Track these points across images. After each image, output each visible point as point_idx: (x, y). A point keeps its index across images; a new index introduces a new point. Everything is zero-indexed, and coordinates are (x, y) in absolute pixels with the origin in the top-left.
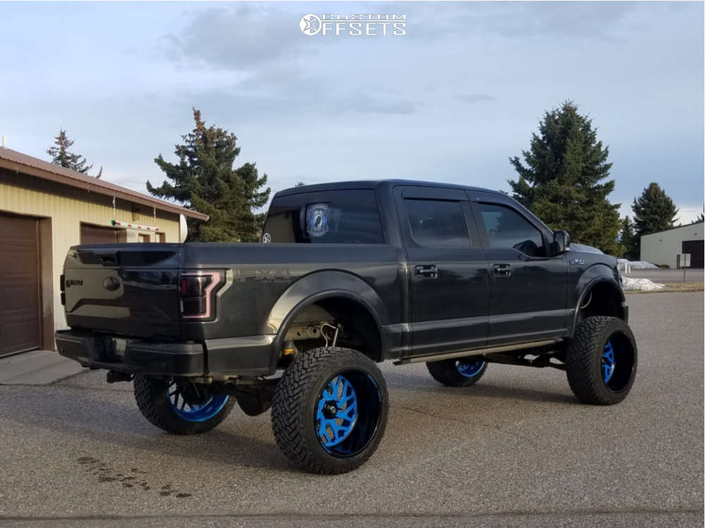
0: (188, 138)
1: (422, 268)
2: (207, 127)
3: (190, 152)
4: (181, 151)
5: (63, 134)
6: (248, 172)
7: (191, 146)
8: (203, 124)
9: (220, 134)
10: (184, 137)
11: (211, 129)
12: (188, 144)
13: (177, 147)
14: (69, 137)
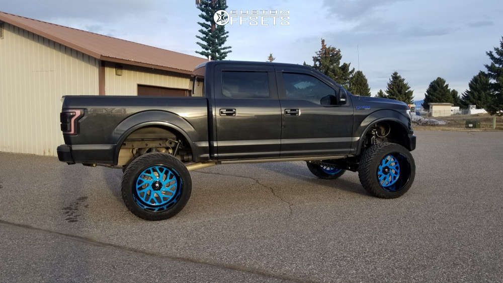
0: (318, 53)
1: (225, 110)
2: (327, 47)
3: (319, 59)
4: (315, 59)
5: (271, 55)
6: (345, 67)
7: (319, 57)
8: (325, 46)
9: (334, 49)
10: (316, 53)
11: (329, 48)
12: (318, 56)
13: (313, 57)
14: (273, 56)
